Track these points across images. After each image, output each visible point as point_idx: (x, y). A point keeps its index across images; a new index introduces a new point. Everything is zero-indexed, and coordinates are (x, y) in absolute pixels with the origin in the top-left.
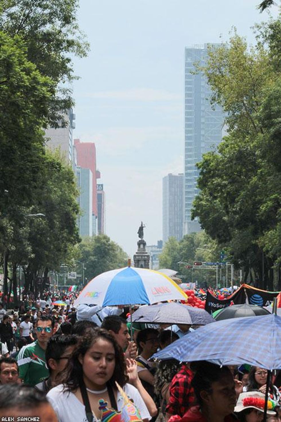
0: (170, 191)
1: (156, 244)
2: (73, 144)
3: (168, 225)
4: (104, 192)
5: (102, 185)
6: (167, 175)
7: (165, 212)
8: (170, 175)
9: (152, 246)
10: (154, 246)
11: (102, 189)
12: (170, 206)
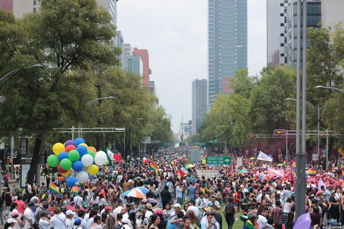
0: (197, 89)
1: (188, 123)
2: (133, 51)
3: (195, 110)
4: (155, 87)
5: (153, 82)
6: (194, 80)
7: (193, 102)
8: (197, 80)
9: (185, 124)
10: (187, 124)
11: (154, 84)
12: (197, 99)
